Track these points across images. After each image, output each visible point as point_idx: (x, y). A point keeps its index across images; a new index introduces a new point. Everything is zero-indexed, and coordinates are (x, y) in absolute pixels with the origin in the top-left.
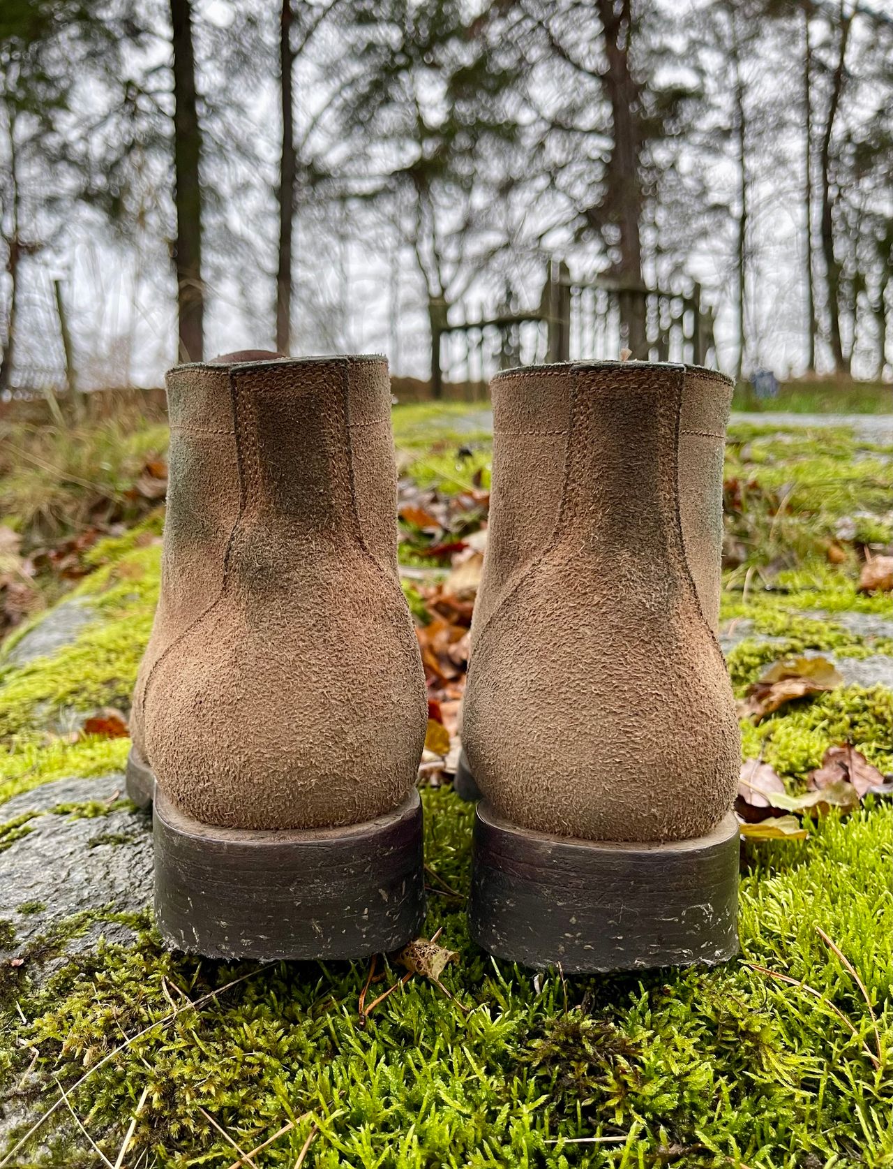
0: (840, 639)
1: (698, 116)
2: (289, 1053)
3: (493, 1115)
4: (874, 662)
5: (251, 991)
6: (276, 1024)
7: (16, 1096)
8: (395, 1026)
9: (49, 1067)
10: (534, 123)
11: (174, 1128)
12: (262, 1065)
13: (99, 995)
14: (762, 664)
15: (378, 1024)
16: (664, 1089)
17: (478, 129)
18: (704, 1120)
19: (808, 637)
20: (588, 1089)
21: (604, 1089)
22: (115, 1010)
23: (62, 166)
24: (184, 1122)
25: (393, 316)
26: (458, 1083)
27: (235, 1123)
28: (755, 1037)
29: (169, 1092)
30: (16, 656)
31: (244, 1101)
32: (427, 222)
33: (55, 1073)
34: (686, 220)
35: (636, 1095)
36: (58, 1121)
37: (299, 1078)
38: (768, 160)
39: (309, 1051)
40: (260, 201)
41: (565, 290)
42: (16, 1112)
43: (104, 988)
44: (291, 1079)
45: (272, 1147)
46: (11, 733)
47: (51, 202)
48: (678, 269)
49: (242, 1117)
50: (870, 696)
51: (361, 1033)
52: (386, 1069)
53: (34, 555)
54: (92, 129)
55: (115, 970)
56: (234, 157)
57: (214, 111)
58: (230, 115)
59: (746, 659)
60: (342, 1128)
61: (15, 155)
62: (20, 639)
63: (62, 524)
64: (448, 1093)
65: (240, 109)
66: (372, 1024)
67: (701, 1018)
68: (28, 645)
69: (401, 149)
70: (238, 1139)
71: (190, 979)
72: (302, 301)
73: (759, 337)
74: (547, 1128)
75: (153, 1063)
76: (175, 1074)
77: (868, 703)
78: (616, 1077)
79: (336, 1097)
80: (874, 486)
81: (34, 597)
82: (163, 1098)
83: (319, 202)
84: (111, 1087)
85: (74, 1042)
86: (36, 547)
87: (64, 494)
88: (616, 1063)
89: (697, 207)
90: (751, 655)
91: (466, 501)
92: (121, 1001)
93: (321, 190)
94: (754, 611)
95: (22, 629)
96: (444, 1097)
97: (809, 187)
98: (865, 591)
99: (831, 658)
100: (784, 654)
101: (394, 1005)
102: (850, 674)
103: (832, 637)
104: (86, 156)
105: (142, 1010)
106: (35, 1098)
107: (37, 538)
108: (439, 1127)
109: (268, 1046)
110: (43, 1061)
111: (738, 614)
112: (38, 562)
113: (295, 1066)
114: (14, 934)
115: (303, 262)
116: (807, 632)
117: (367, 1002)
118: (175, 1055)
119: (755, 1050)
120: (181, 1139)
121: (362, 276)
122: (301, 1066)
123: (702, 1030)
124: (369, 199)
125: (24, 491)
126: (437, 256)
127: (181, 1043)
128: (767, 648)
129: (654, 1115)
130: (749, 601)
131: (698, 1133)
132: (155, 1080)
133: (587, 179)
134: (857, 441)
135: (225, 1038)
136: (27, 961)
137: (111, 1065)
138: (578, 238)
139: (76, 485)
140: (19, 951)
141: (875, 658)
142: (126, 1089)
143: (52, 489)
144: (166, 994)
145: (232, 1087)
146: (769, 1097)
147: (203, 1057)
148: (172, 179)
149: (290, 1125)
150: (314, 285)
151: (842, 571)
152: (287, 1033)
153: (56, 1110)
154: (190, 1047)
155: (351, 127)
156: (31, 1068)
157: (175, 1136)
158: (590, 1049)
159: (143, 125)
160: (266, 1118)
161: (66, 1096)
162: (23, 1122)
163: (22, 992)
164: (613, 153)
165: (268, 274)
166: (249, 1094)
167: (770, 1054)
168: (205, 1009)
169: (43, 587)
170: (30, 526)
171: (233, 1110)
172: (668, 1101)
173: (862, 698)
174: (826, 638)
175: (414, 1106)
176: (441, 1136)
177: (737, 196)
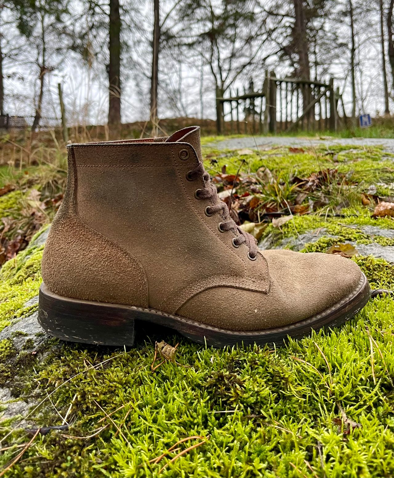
0: (360, 236)
1: (333, 7)
2: (125, 383)
3: (192, 403)
4: (371, 246)
5: (114, 363)
6: (122, 374)
7: (32, 397)
8: (163, 375)
9: (44, 388)
10: (261, 12)
11: (85, 406)
12: (116, 387)
13: (62, 364)
14: (328, 246)
15: (157, 375)
16: (251, 396)
17: (237, 15)
18: (265, 407)
19: (347, 236)
20: (225, 395)
21: (230, 394)
22: (67, 369)
23: (63, 36)
24: (88, 405)
25: (201, 94)
26: (181, 393)
27: (105, 406)
28: (286, 380)
29: (84, 395)
30: (37, 242)
31: (108, 398)
32: (216, 54)
33: (46, 390)
34: (328, 51)
35: (241, 397)
36: (46, 405)
37: (128, 391)
38: (364, 25)
39: (132, 382)
40: (145, 47)
41: (274, 82)
42: (32, 402)
43: (63, 362)
44: (125, 392)
45: (116, 412)
46: (34, 273)
47: (59, 50)
48: (325, 71)
49: (107, 404)
50: (365, 259)
51: (151, 377)
52: (158, 389)
53: (45, 201)
54: (76, 20)
55: (68, 356)
56: (134, 30)
57: (126, 11)
58: (133, 13)
59: (321, 244)
60: (140, 407)
61: (44, 32)
62: (39, 235)
63: (58, 188)
64: (177, 396)
65: (137, 11)
66: (155, 374)
67: (269, 373)
68: (42, 238)
69: (205, 25)
70: (105, 410)
71: (93, 359)
72: (163, 88)
73: (363, 100)
74: (209, 408)
75: (79, 386)
76: (86, 389)
77: (364, 262)
78: (235, 391)
79: (139, 397)
80: (387, 172)
81: (45, 218)
82: (82, 397)
83: (170, 47)
84: (64, 394)
85: (53, 379)
86: (47, 197)
87: (58, 175)
88: (236, 387)
89: (334, 45)
90: (324, 243)
91: (218, 178)
92: (69, 366)
93: (171, 42)
94: (329, 224)
95: (40, 232)
96: (176, 397)
97: (382, 35)
98: (374, 217)
99: (355, 244)
100: (336, 242)
101: (163, 368)
102: (361, 251)
103: (356, 235)
104: (73, 31)
105: (76, 369)
106: (38, 398)
107: (47, 194)
108: (173, 407)
109: (118, 381)
110: (42, 385)
111: (322, 226)
112: (47, 203)
113: (127, 387)
114: (33, 343)
115: (163, 72)
116: (347, 233)
117: (154, 367)
118: (86, 383)
119: (286, 384)
120: (87, 410)
121: (187, 77)
122: (129, 387)
123: (268, 377)
124: (190, 46)
125: (43, 174)
126: (220, 68)
127: (89, 380)
128: (330, 240)
129: (247, 404)
130: (327, 221)
131: (262, 411)
132: (79, 391)
133: (285, 35)
134: (384, 152)
135: (104, 378)
136: (37, 353)
137: (65, 387)
138: (281, 59)
139: (63, 172)
140: (35, 349)
141: (373, 244)
142: (69, 394)
143: (54, 173)
144: (85, 364)
145: (105, 394)
146: (290, 400)
147: (96, 384)
148: (108, 40)
149: (123, 406)
150: (168, 81)
151: (367, 208)
152: (125, 377)
153: (45, 401)
154: (91, 381)
155: (183, 18)
156: (37, 388)
157: (85, 409)
158: (226, 382)
159: (97, 18)
160: (116, 404)
161: (49, 396)
162: (34, 405)
163: (35, 363)
164: (295, 24)
165: (148, 77)
166: (110, 396)
167: (291, 385)
168: (98, 369)
169: (49, 214)
170: (44, 188)
171: (105, 402)
172: (252, 400)
173: (362, 260)
174: (354, 236)
175: (165, 401)
176: (174, 409)
177: (350, 40)
